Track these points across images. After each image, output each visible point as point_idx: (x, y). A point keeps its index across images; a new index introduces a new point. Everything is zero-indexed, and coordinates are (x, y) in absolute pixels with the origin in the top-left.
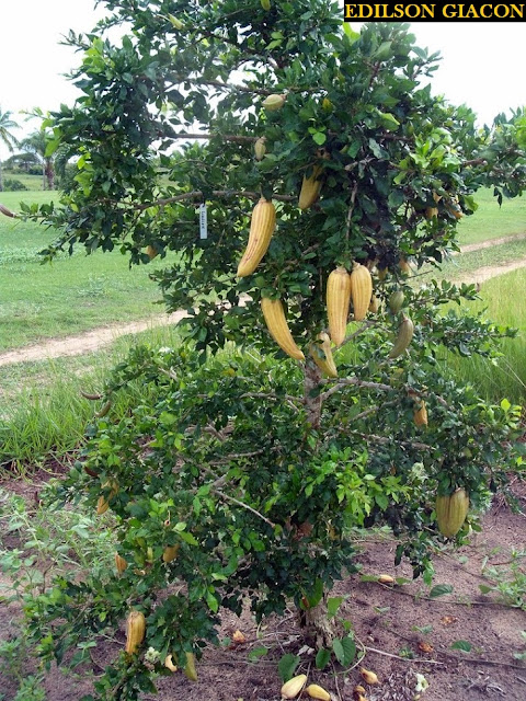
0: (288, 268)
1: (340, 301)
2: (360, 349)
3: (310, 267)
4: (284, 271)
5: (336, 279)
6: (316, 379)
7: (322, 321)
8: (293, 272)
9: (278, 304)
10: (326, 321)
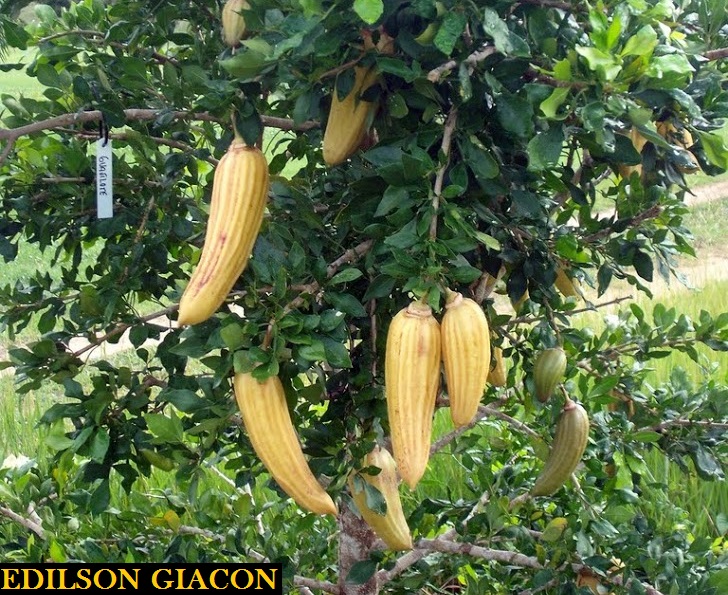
0: (298, 302)
1: (416, 379)
2: (468, 462)
3: (346, 300)
4: (287, 310)
5: (408, 330)
6: (365, 539)
7: (377, 421)
8: (310, 312)
9: (273, 385)
10: (385, 424)
